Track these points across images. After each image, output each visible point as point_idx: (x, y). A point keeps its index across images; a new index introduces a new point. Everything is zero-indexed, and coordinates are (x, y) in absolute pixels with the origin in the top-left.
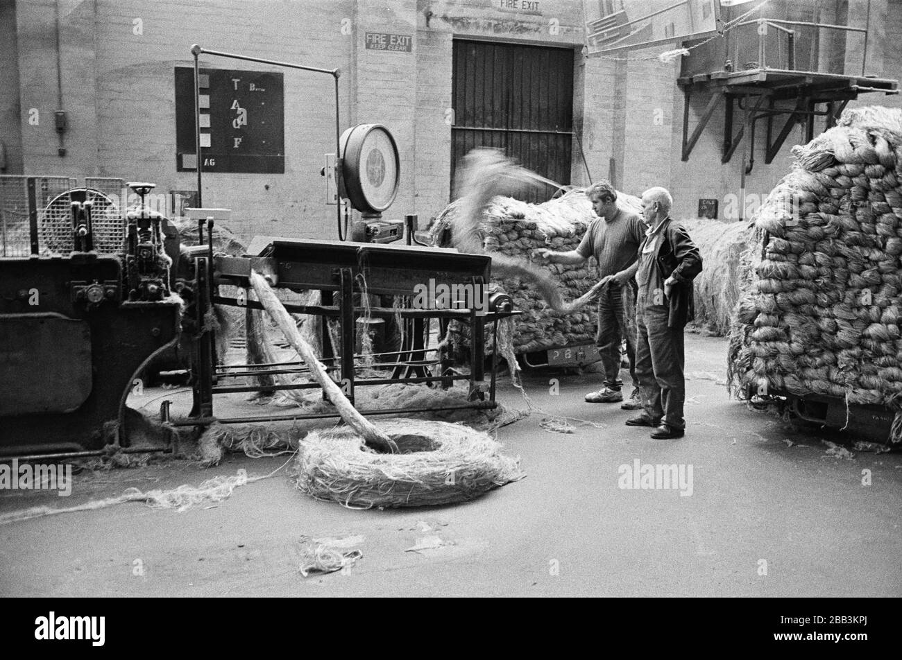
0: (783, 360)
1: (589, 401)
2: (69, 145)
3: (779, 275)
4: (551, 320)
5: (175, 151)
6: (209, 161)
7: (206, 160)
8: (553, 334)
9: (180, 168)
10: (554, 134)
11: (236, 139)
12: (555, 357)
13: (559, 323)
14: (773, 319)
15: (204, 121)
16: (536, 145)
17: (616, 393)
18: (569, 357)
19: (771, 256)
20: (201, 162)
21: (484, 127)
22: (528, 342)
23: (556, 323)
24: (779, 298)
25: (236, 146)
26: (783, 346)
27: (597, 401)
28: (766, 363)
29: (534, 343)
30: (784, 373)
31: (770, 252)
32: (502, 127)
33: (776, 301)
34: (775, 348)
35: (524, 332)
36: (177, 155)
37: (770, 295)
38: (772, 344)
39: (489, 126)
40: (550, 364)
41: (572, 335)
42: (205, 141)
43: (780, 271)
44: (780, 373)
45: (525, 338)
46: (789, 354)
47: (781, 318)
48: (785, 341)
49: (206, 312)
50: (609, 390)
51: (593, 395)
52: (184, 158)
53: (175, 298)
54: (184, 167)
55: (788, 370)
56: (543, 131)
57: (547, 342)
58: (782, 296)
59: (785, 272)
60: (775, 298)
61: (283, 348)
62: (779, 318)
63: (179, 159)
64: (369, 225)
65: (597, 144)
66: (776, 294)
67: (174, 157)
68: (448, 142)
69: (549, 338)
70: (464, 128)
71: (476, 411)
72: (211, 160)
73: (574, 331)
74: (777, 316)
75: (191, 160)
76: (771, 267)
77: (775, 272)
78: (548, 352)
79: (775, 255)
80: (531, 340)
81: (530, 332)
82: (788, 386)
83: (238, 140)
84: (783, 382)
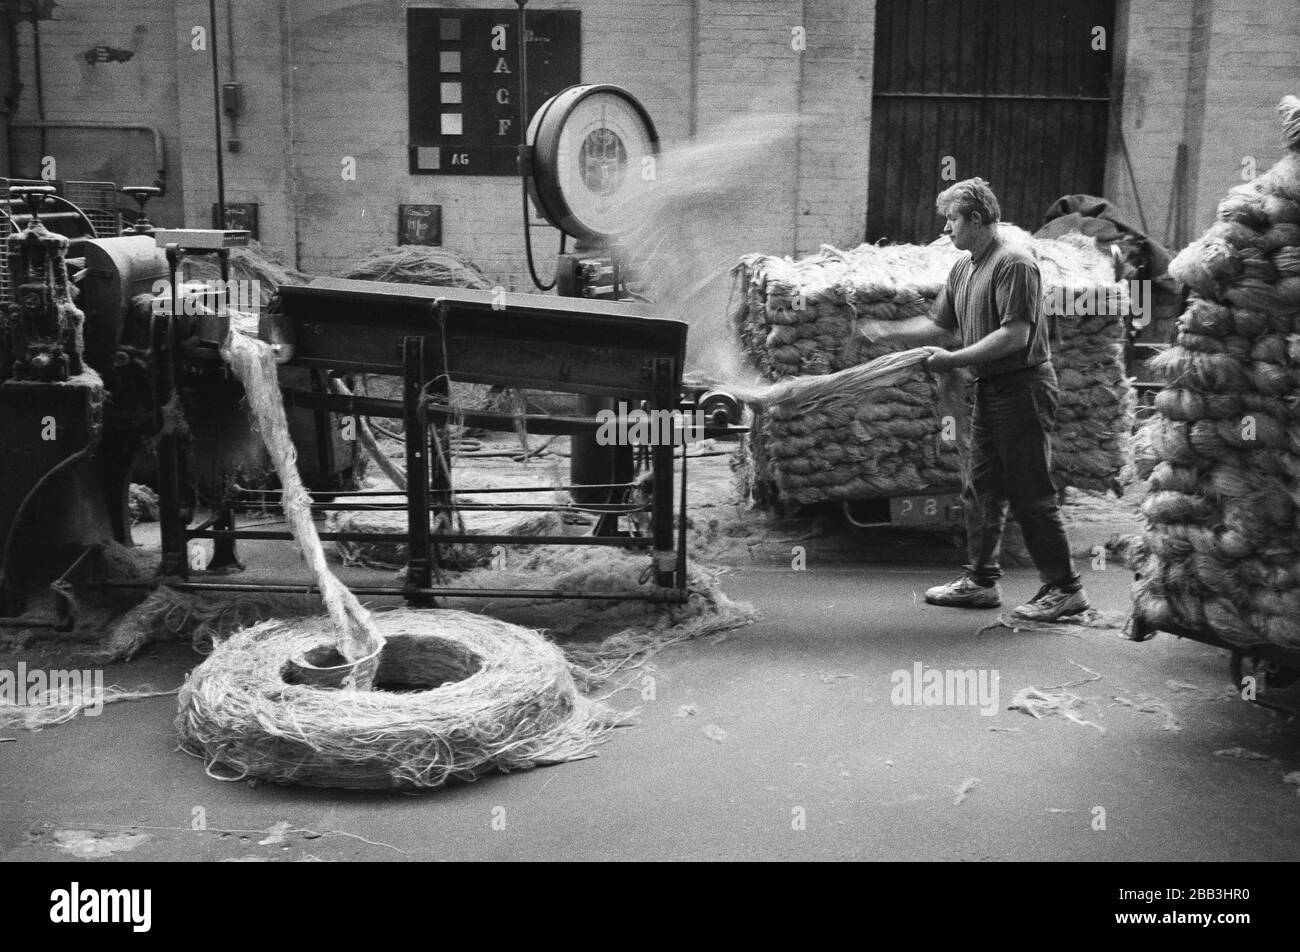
0: (1203, 568)
1: (931, 601)
2: (245, 133)
3: (1195, 381)
4: (895, 442)
5: (407, 142)
6: (459, 157)
7: (455, 156)
8: (899, 469)
9: (415, 169)
10: (1073, 100)
11: (502, 122)
12: (904, 511)
13: (909, 449)
14: (1185, 476)
15: (451, 93)
16: (1040, 122)
17: (983, 592)
18: (933, 513)
19: (1187, 340)
20: (445, 158)
21: (941, 91)
22: (848, 481)
23: (905, 451)
24: (1195, 431)
25: (502, 133)
26: (1201, 536)
27: (944, 602)
28: (1166, 568)
29: (859, 483)
30: (1204, 594)
31: (1186, 332)
32: (974, 92)
33: (1188, 438)
34: (1186, 539)
35: (838, 463)
36: (410, 148)
37: (1176, 424)
38: (1180, 530)
39: (950, 91)
40: (895, 523)
41: (937, 473)
42: (452, 125)
43: (1200, 372)
44: (1192, 592)
45: (841, 473)
46: (1212, 554)
47: (1205, 475)
48: (1209, 528)
49: (165, 404)
50: (970, 583)
51: (939, 591)
52: (420, 155)
53: (90, 378)
54: (422, 165)
55: (1216, 589)
56: (1055, 97)
57: (884, 483)
58: (1201, 429)
59: (1210, 376)
60: (1189, 431)
61: (517, 460)
62: (1201, 473)
63: (413, 155)
64: (581, 262)
65: (1152, 119)
66: (1191, 423)
67: (405, 152)
68: (866, 119)
69: (891, 476)
70: (902, 94)
71: (653, 606)
72: (462, 156)
73: (939, 465)
74: (1195, 471)
75: (430, 156)
76: (1181, 363)
77: (1190, 376)
78: (891, 500)
79: (1194, 339)
80: (852, 479)
81: (850, 464)
82: (1212, 623)
83: (506, 123)
84: (1202, 614)
